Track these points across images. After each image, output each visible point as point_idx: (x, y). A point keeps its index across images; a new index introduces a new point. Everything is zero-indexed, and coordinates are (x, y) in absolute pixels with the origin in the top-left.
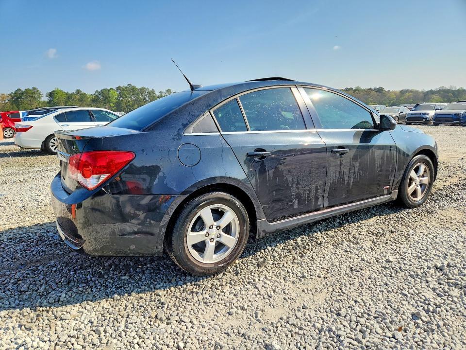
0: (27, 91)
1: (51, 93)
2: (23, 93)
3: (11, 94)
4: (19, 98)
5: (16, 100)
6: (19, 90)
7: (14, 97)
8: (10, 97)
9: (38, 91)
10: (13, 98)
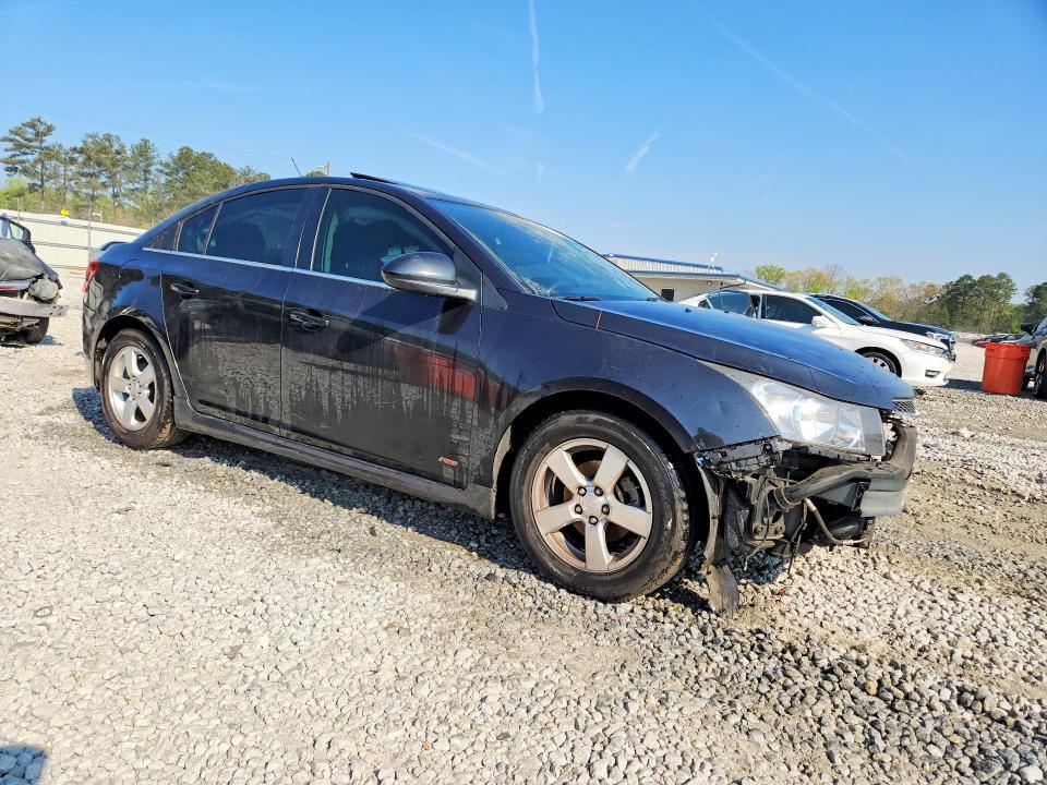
0: (983, 280)
1: (1038, 288)
2: (972, 286)
3: (947, 286)
4: (960, 294)
5: (954, 299)
6: (968, 277)
7: (952, 290)
8: (945, 291)
9: (1010, 281)
10: (948, 293)
